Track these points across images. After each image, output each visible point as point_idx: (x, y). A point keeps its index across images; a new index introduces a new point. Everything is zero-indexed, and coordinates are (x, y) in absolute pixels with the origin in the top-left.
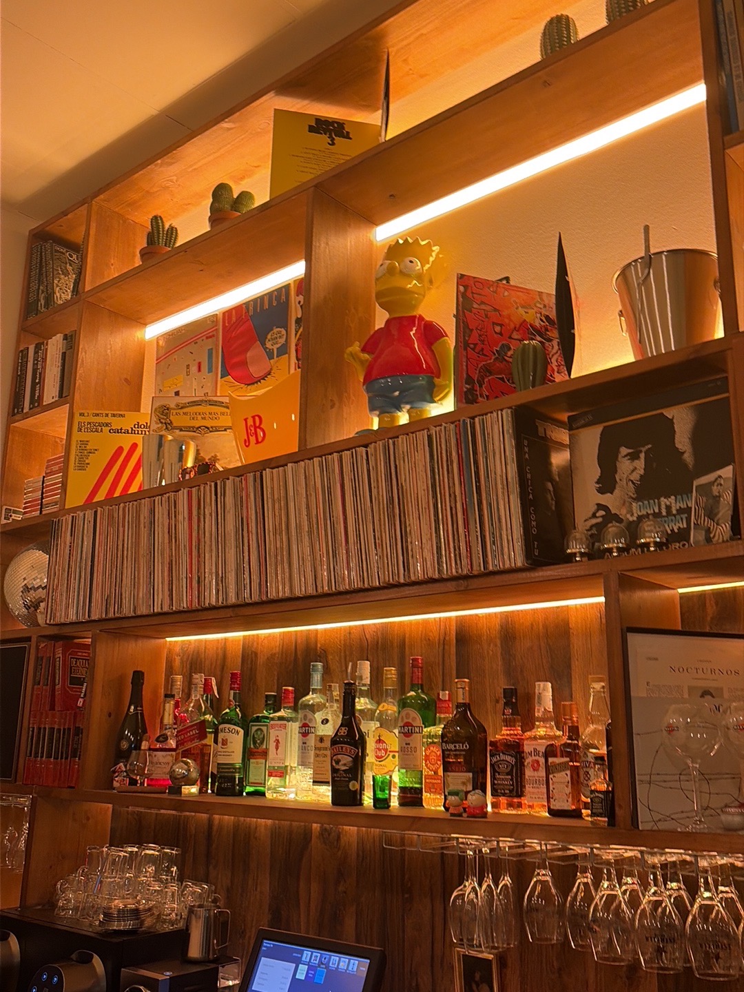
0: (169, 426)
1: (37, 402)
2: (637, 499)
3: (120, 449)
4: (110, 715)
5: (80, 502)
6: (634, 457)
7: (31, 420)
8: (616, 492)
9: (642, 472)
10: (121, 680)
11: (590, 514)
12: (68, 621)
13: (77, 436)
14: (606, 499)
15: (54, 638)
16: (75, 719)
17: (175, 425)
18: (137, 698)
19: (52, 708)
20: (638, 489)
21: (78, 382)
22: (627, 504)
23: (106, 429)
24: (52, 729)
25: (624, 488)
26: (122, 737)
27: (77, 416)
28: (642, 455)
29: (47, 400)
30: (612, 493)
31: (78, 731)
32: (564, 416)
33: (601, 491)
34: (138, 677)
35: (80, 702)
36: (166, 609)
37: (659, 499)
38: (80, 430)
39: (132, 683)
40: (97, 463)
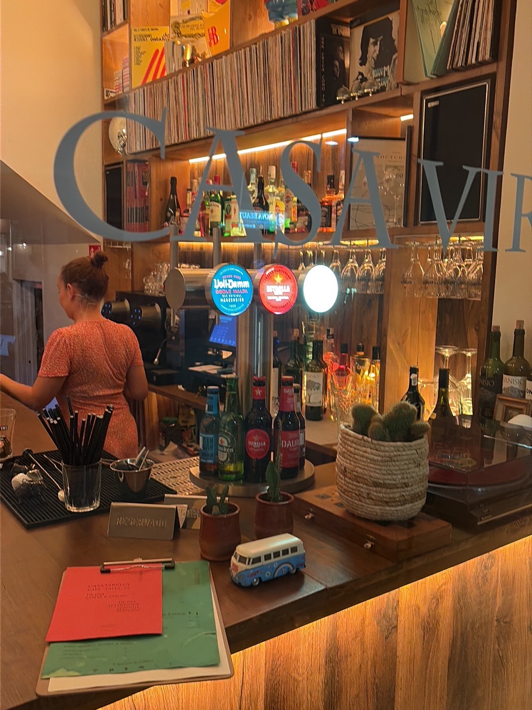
0: (180, 35)
1: (113, 22)
2: (375, 68)
3: (157, 51)
4: (161, 200)
5: (140, 84)
6: (375, 44)
7: (112, 35)
8: (367, 64)
9: (377, 52)
10: (166, 181)
11: (356, 78)
12: (137, 151)
13: (135, 44)
14: (363, 69)
15: (134, 161)
16: (145, 202)
17: (182, 33)
18: (174, 192)
19: (136, 197)
20: (376, 63)
21: (132, 9)
22: (371, 71)
23: (149, 39)
24: (136, 208)
25: (370, 62)
26: (168, 210)
27: (133, 31)
28: (379, 43)
29: (118, 22)
30: (365, 65)
31: (147, 208)
32: (349, 20)
33: (361, 64)
34: (174, 180)
35: (147, 194)
36: (176, 142)
37: (383, 67)
38: (135, 40)
39: (171, 183)
40: (146, 60)
